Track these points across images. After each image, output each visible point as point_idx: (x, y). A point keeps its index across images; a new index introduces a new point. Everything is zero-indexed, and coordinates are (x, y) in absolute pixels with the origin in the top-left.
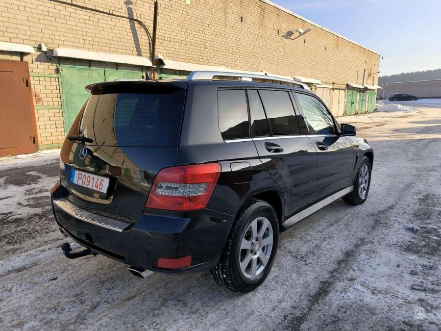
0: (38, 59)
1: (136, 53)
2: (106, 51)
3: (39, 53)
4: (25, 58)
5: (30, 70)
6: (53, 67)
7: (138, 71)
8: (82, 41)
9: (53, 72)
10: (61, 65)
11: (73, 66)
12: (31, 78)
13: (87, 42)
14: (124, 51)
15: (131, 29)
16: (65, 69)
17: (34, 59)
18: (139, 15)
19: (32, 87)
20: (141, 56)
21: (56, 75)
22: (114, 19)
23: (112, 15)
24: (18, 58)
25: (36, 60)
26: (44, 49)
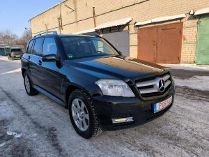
3: (189, 16)
4: (182, 20)
5: (183, 25)
9: (196, 24)
10: (201, 19)
12: (183, 29)
16: (203, 21)
19: (183, 33)
25: (187, 20)
26: (192, 13)
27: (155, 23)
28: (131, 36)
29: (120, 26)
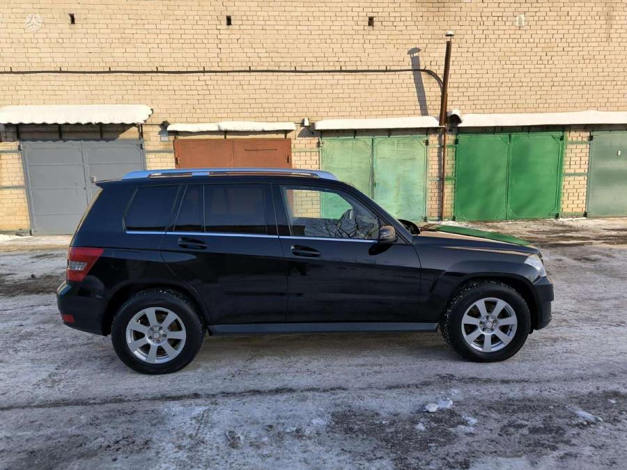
0: (301, 135)
1: (419, 112)
2: (387, 115)
3: (302, 128)
4: (289, 135)
5: (292, 146)
6: (315, 140)
7: (420, 134)
8: (349, 109)
9: (315, 146)
10: (323, 138)
11: (336, 138)
12: (293, 154)
13: (354, 109)
14: (401, 112)
15: (415, 83)
16: (327, 142)
17: (297, 134)
18: (428, 63)
19: (293, 162)
20: (427, 114)
21: (317, 149)
22: (391, 76)
23: (390, 71)
24: (282, 136)
25: (299, 136)
26: (307, 123)
27: (226, 132)
28: (150, 157)
29: (123, 124)
